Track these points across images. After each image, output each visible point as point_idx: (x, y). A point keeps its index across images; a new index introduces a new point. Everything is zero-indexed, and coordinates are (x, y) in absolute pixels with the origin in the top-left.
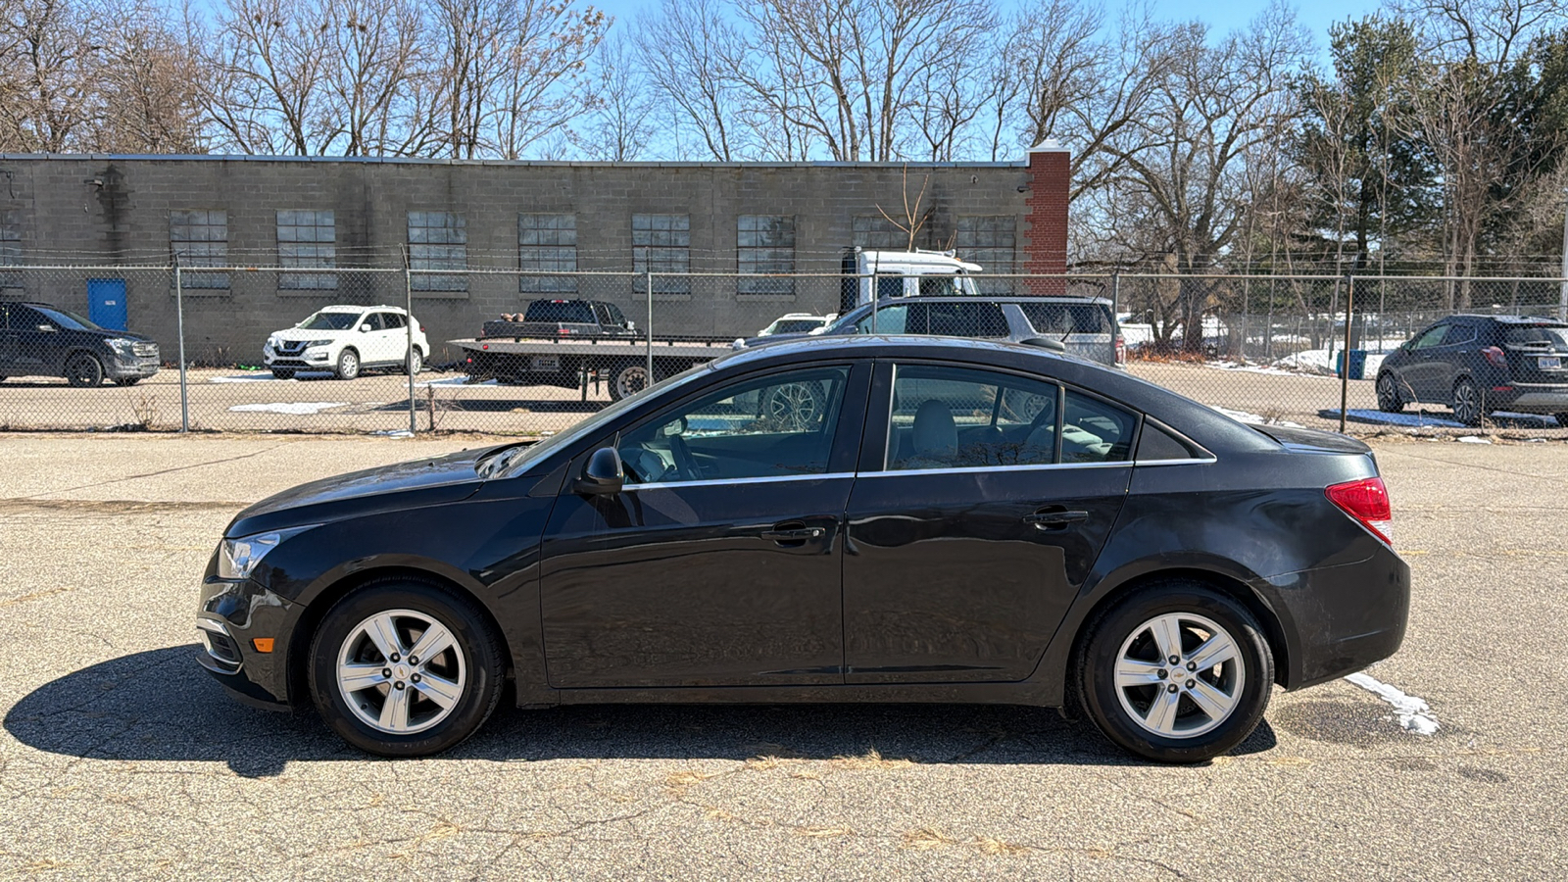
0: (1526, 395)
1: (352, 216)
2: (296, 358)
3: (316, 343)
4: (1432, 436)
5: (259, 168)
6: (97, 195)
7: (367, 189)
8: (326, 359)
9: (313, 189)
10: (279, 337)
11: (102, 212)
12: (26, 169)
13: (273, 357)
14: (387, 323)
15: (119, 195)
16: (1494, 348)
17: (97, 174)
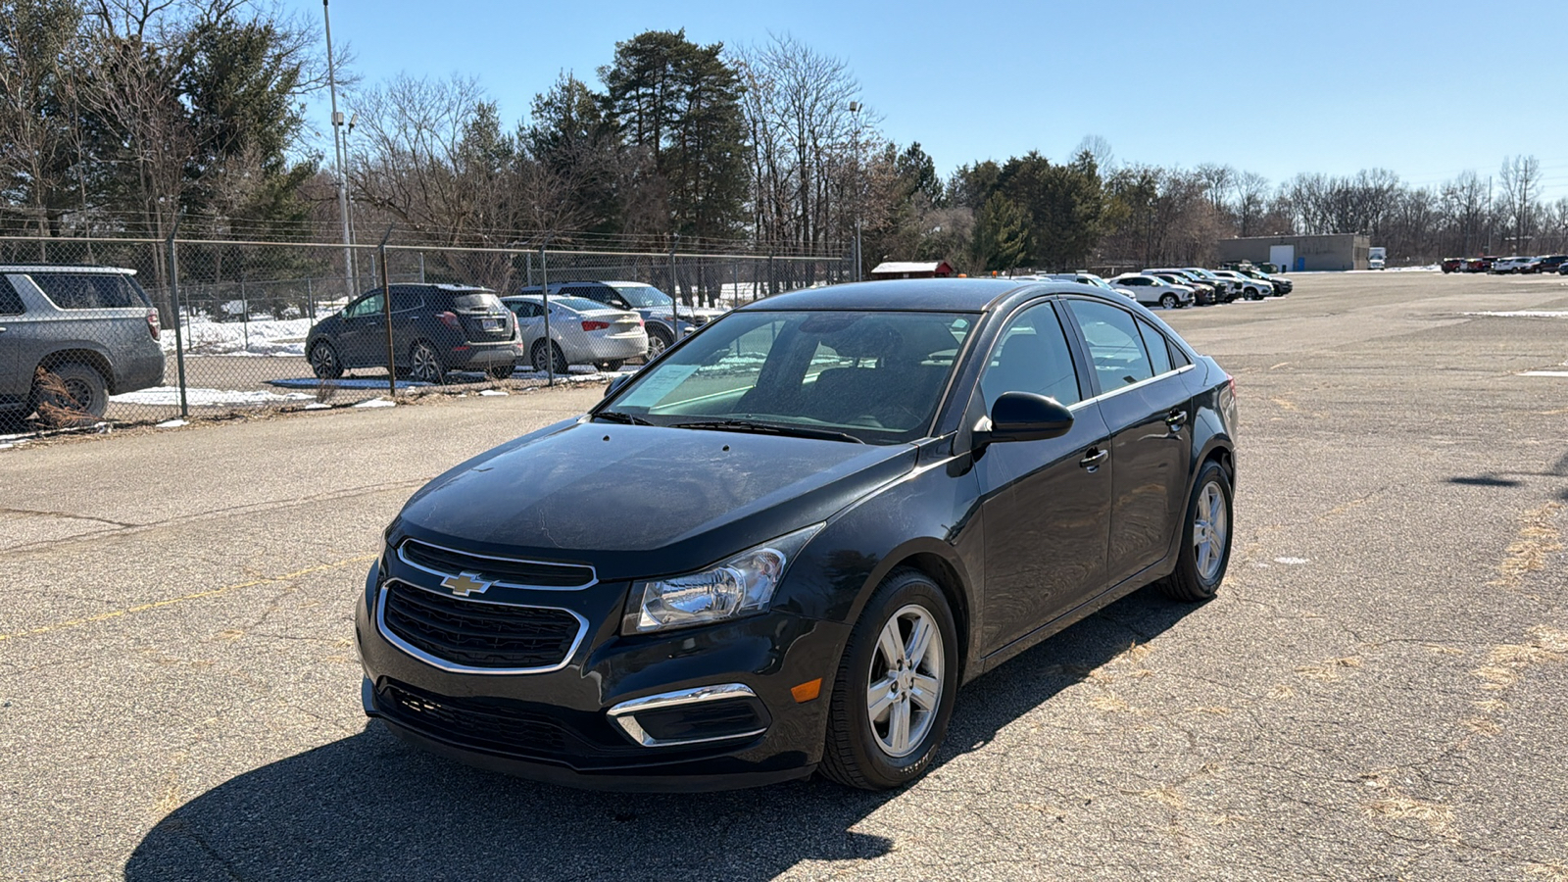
0: (479, 353)
4: (460, 393)
16: (448, 313)
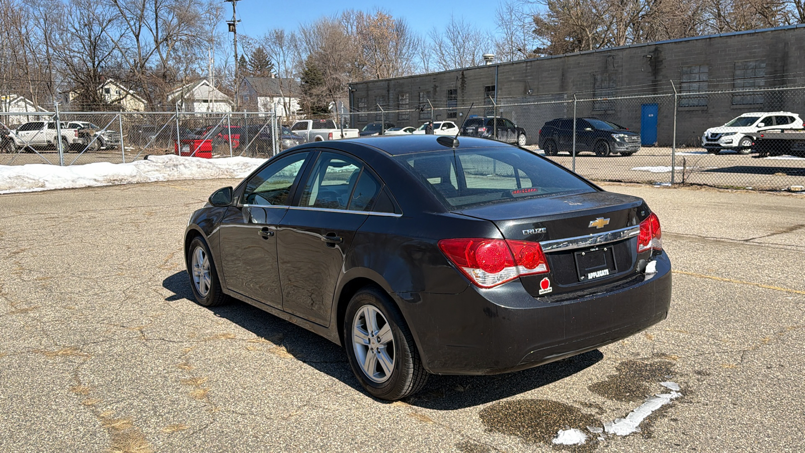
1: (776, 61)
2: (716, 143)
3: (727, 134)
5: (728, 39)
6: (649, 63)
7: (786, 44)
8: (731, 143)
9: (755, 48)
10: (710, 131)
11: (651, 71)
12: (620, 53)
13: (705, 142)
14: (777, 122)
15: (659, 62)
17: (650, 52)
